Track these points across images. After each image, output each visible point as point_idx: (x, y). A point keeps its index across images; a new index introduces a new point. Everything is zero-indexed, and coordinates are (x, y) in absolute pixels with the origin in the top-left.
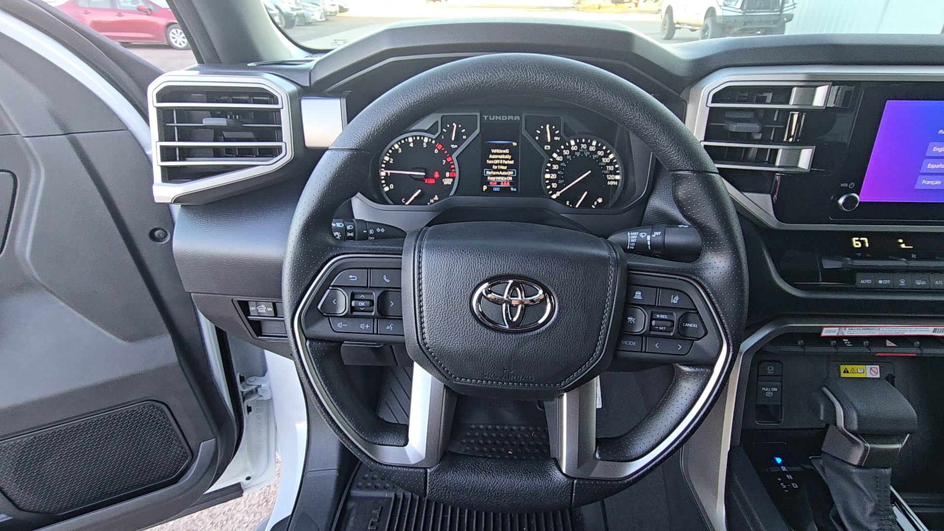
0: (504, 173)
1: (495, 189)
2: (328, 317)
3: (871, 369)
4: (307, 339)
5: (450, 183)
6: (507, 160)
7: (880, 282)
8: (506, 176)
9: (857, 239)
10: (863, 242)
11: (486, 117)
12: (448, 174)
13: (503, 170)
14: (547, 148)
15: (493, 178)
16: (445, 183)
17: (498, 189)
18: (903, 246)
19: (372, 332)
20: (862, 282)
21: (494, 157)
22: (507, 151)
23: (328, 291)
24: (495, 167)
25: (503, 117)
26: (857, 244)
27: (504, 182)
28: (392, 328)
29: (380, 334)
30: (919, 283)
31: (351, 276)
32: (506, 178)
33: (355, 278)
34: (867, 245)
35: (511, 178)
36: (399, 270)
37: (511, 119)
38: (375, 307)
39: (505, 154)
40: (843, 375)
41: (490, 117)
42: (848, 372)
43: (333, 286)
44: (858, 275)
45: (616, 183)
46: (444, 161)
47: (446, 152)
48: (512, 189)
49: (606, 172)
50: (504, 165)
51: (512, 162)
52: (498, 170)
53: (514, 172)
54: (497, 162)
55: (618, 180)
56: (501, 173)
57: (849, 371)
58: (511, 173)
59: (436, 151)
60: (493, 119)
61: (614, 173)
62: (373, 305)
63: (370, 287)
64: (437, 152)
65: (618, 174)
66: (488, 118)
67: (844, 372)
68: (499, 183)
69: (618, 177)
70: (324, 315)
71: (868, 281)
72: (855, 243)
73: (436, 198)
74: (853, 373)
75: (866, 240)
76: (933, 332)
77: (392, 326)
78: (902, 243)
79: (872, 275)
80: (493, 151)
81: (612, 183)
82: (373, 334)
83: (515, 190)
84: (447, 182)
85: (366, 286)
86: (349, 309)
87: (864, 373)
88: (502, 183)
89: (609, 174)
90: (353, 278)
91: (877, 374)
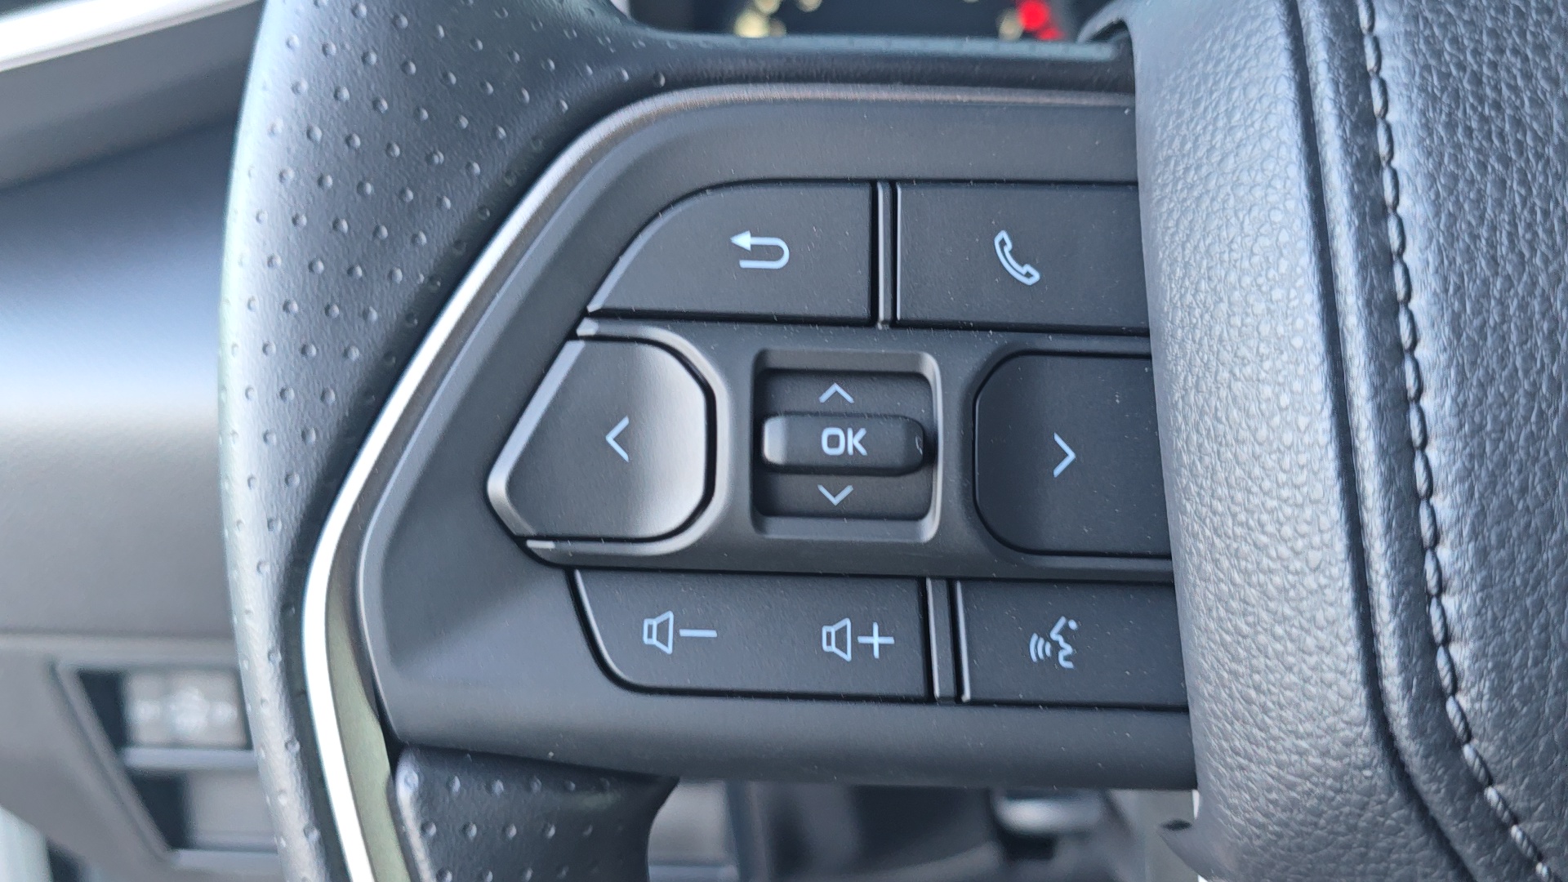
2: (567, 570)
4: (396, 749)
19: (919, 690)
23: (573, 350)
28: (1068, 650)
29: (974, 703)
31: (745, 240)
33: (774, 253)
36: (1122, 194)
38: (942, 480)
43: (601, 315)
62: (930, 456)
63: (894, 323)
70: (531, 554)
77: (1065, 632)
82: (929, 699)
85: (863, 311)
86: (735, 482)
90: (757, 252)
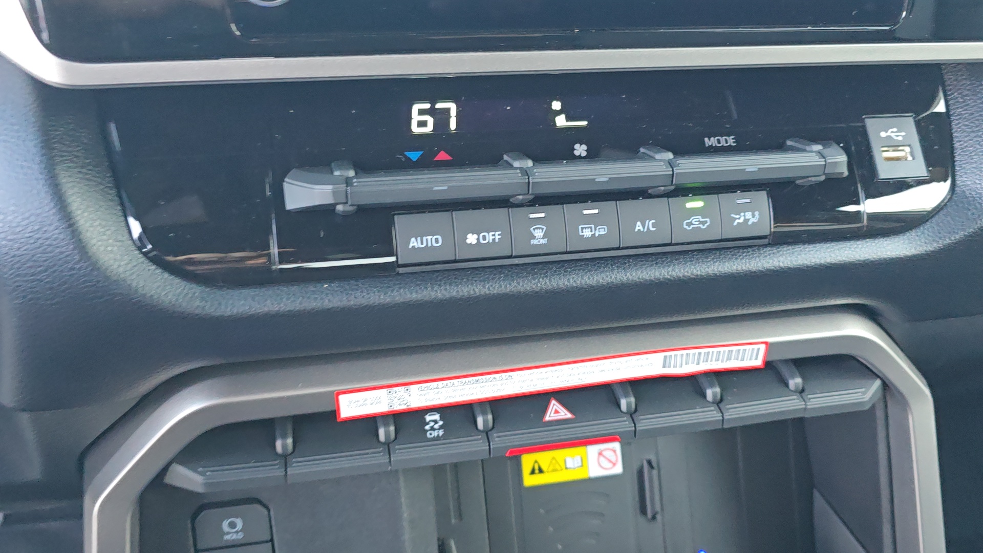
3: (600, 454)
7: (472, 239)
9: (427, 106)
10: (441, 117)
18: (561, 121)
20: (414, 243)
26: (422, 124)
30: (587, 233)
34: (453, 125)
40: (529, 481)
42: (541, 471)
44: (401, 222)
57: (544, 468)
67: (533, 472)
71: (433, 241)
72: (416, 118)
74: (555, 470)
75: (453, 107)
76: (664, 367)
78: (558, 113)
79: (442, 217)
87: (582, 466)
91: (614, 464)
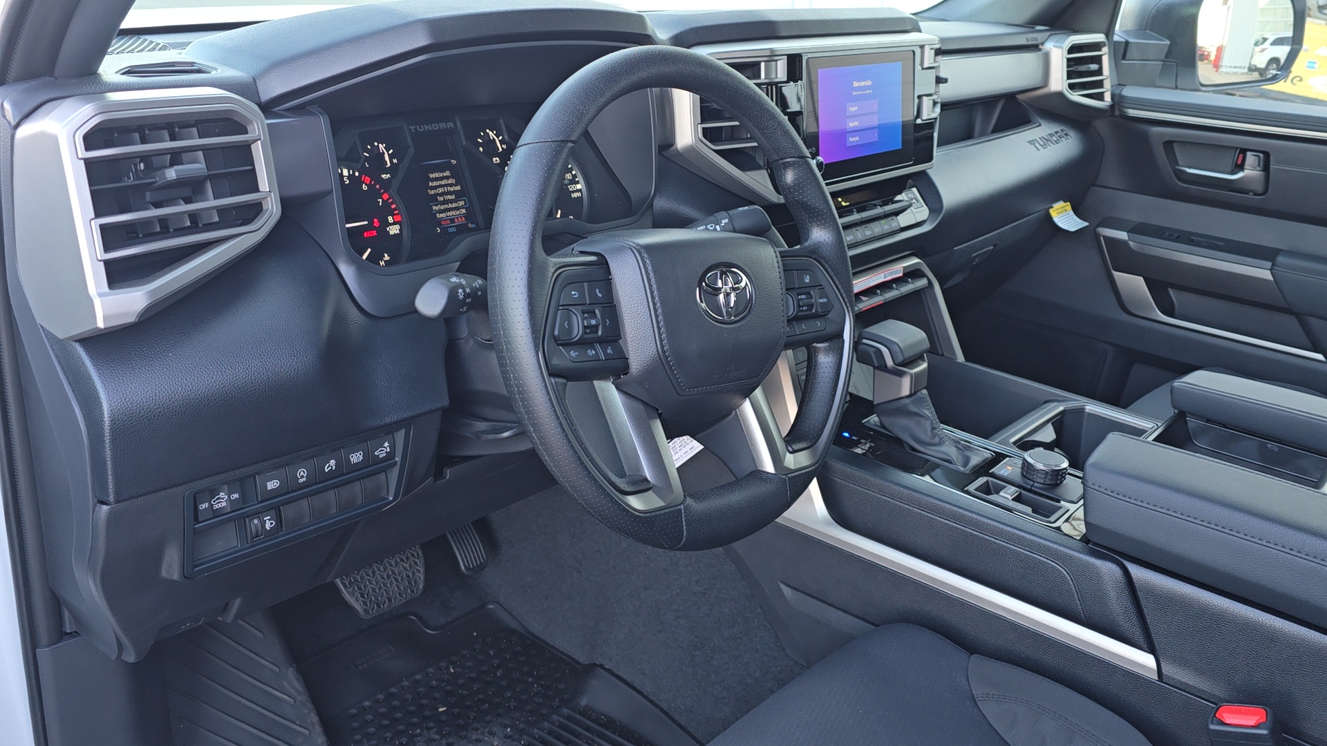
0: (454, 205)
1: (452, 230)
5: (398, 232)
6: (451, 185)
8: (457, 209)
11: (412, 128)
12: (390, 219)
13: (451, 201)
14: (496, 161)
15: (442, 215)
16: (392, 233)
17: (453, 230)
21: (435, 184)
22: (447, 173)
24: (440, 199)
25: (433, 125)
27: (457, 218)
32: (458, 212)
35: (464, 211)
37: (443, 128)
39: (447, 178)
41: (418, 127)
45: (579, 194)
46: (380, 200)
47: (378, 186)
48: (470, 225)
49: (566, 182)
50: (450, 193)
51: (458, 188)
52: (446, 202)
53: (464, 200)
54: (441, 190)
55: (580, 191)
56: (450, 206)
58: (462, 203)
59: (365, 187)
60: (422, 130)
61: (575, 182)
64: (366, 189)
65: (578, 182)
66: (415, 129)
68: (452, 221)
69: (579, 186)
73: (387, 257)
80: (432, 176)
81: (575, 195)
83: (474, 226)
84: (394, 230)
88: (456, 220)
89: (570, 184)
